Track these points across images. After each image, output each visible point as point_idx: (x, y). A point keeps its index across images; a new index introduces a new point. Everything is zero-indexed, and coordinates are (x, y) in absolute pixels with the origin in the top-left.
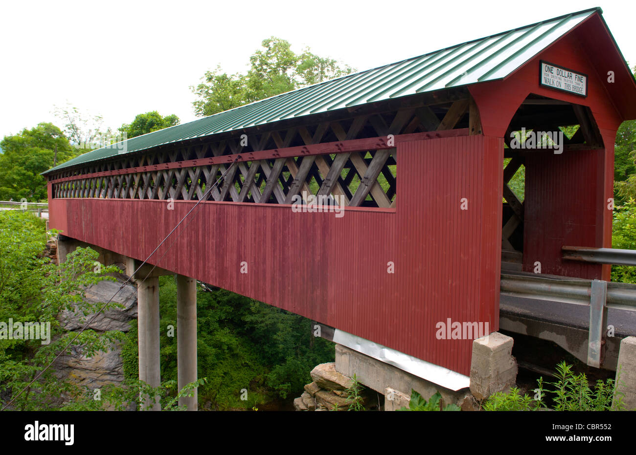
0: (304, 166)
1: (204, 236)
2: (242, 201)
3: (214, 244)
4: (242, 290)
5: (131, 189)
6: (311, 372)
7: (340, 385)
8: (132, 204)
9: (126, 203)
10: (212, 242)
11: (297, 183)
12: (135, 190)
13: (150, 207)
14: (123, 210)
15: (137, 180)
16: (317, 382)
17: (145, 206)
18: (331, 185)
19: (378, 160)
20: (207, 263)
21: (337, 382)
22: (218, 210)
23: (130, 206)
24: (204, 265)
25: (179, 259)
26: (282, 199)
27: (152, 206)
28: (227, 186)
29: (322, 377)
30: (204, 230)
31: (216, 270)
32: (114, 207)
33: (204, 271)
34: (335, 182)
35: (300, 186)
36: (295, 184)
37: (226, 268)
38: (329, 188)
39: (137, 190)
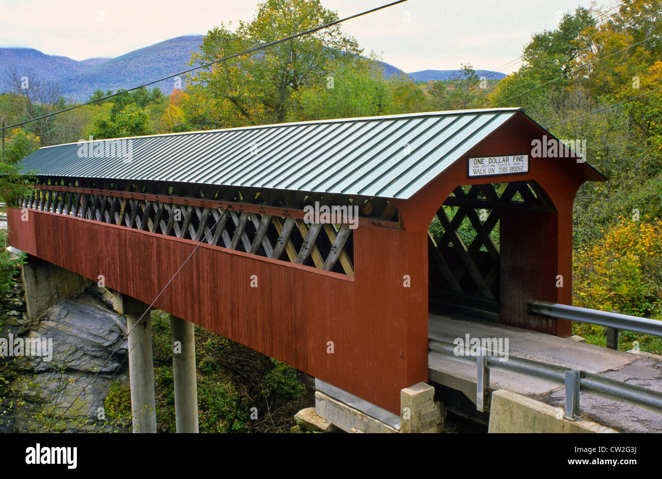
0: (287, 226)
1: (198, 279)
2: (234, 248)
3: (209, 288)
4: (237, 338)
5: (116, 214)
6: (295, 416)
7: (317, 427)
8: (119, 232)
9: (112, 231)
10: (206, 286)
11: (282, 240)
12: (121, 217)
13: (140, 240)
14: (108, 237)
15: (123, 205)
16: (299, 425)
17: (134, 237)
18: (309, 247)
19: (343, 233)
20: (202, 307)
21: (315, 424)
22: (211, 255)
23: (116, 234)
24: (200, 309)
25: (174, 300)
26: (270, 253)
27: (142, 238)
28: (220, 231)
29: (303, 420)
30: (198, 273)
31: (211, 315)
32: (97, 231)
33: (200, 316)
34: (312, 246)
35: (284, 243)
36: (280, 240)
37: (221, 313)
38: (307, 250)
39: (124, 216)
